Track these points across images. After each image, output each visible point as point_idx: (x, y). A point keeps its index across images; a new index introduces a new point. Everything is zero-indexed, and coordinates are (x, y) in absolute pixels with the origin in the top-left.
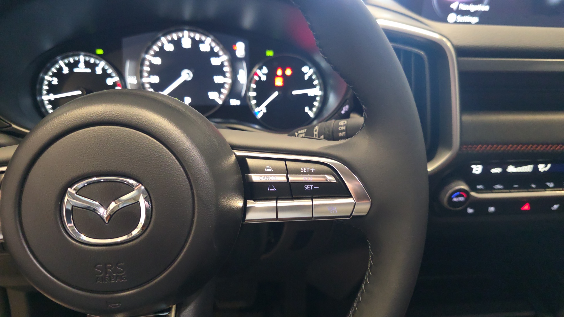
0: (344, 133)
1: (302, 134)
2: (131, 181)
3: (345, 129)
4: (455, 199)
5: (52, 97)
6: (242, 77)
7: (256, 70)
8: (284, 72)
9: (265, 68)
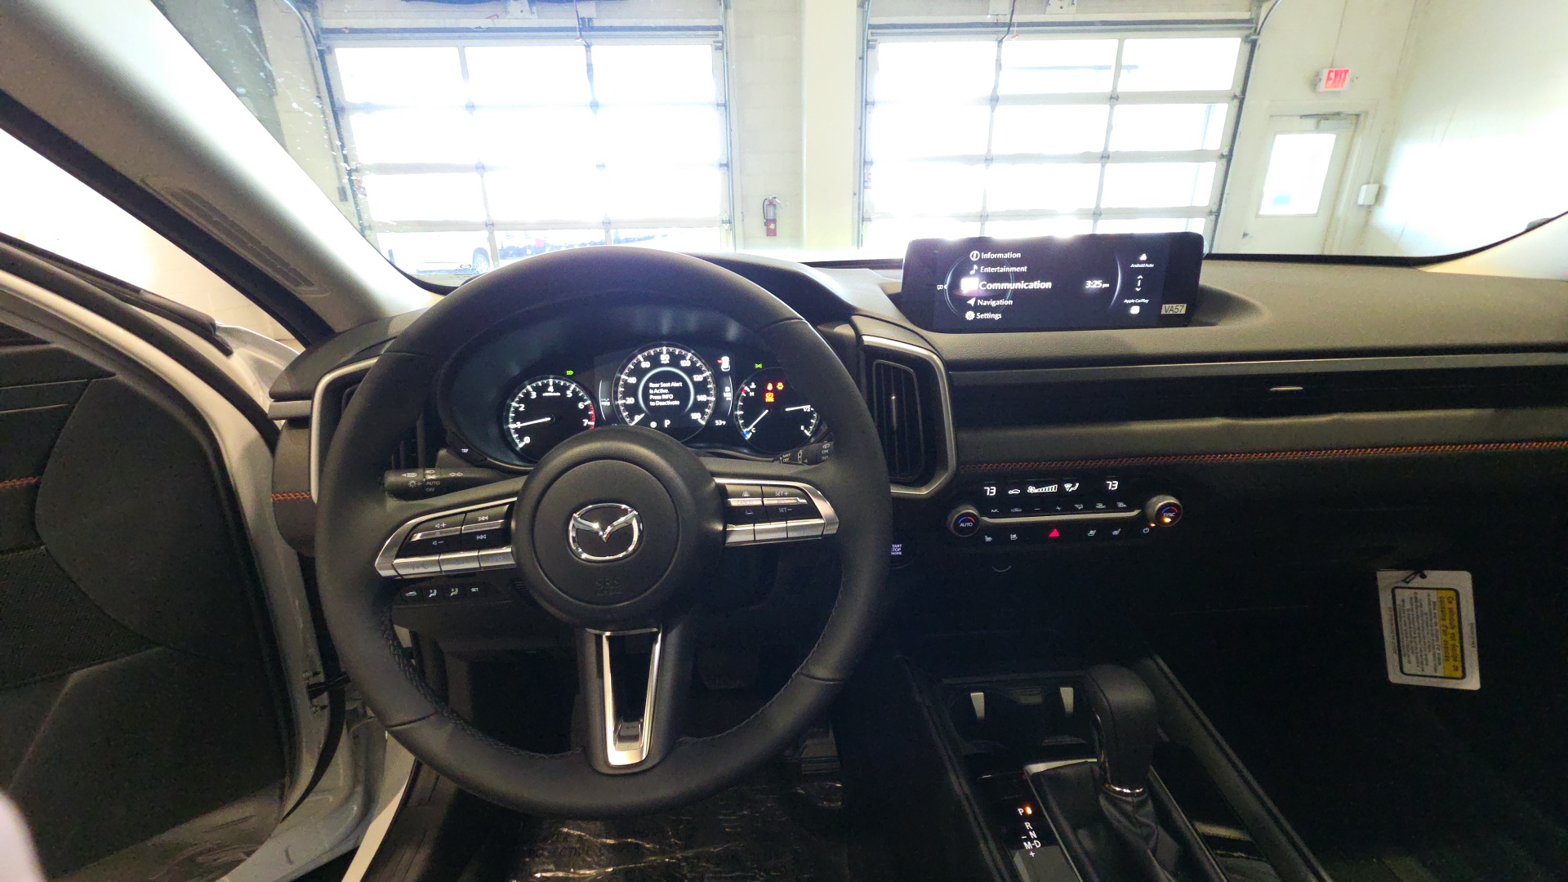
1: (786, 459)
2: (624, 506)
3: (828, 452)
4: (962, 525)
5: (519, 425)
6: (728, 394)
7: (743, 385)
8: (775, 386)
9: (753, 384)
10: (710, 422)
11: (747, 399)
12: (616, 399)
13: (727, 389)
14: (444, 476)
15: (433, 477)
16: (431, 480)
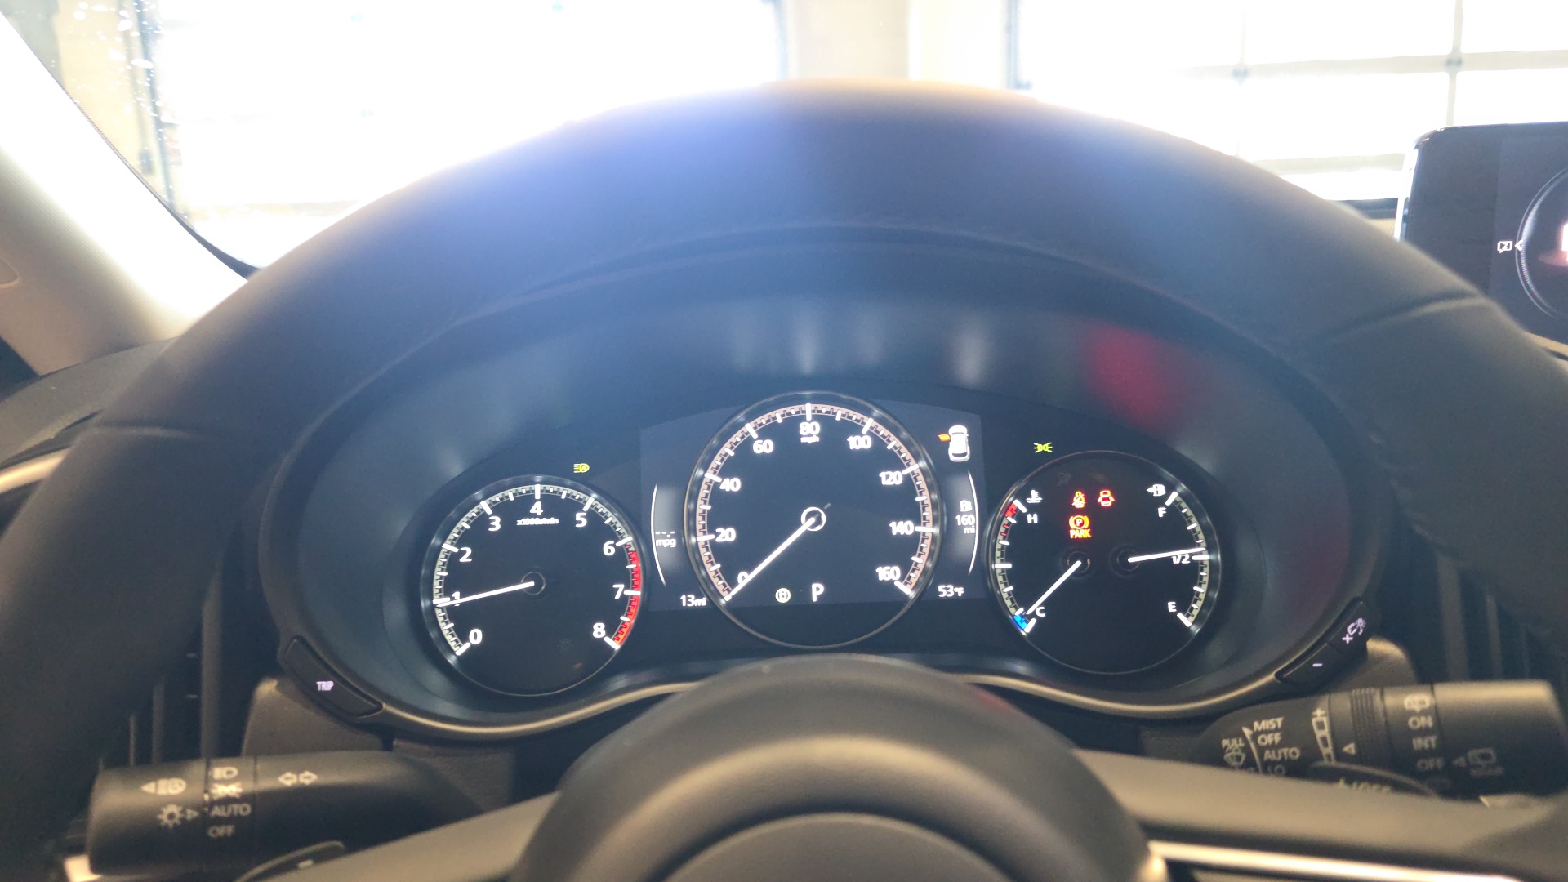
0: (1433, 739)
1: (1270, 735)
3: (1434, 726)
5: (457, 599)
6: (968, 519)
7: (1009, 498)
8: (1091, 499)
9: (1034, 493)
10: (927, 591)
11: (1020, 532)
12: (693, 531)
13: (966, 505)
14: (265, 784)
15: (233, 790)
16: (227, 801)
